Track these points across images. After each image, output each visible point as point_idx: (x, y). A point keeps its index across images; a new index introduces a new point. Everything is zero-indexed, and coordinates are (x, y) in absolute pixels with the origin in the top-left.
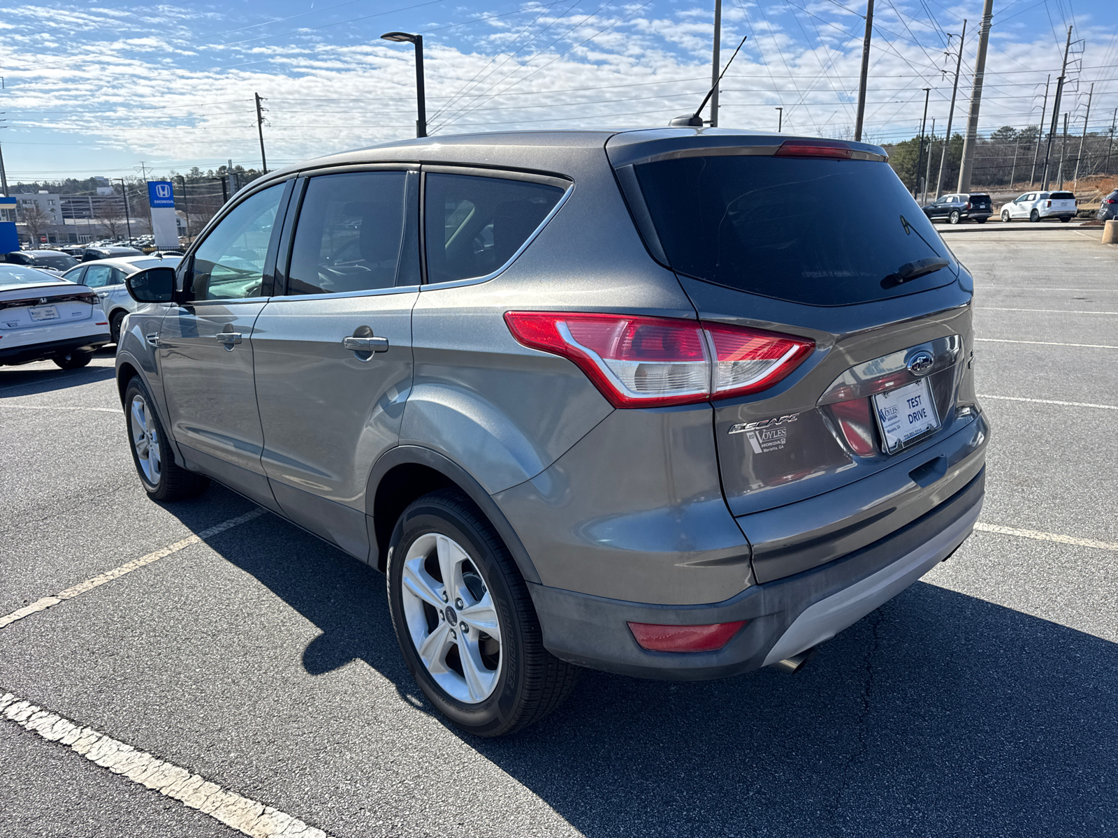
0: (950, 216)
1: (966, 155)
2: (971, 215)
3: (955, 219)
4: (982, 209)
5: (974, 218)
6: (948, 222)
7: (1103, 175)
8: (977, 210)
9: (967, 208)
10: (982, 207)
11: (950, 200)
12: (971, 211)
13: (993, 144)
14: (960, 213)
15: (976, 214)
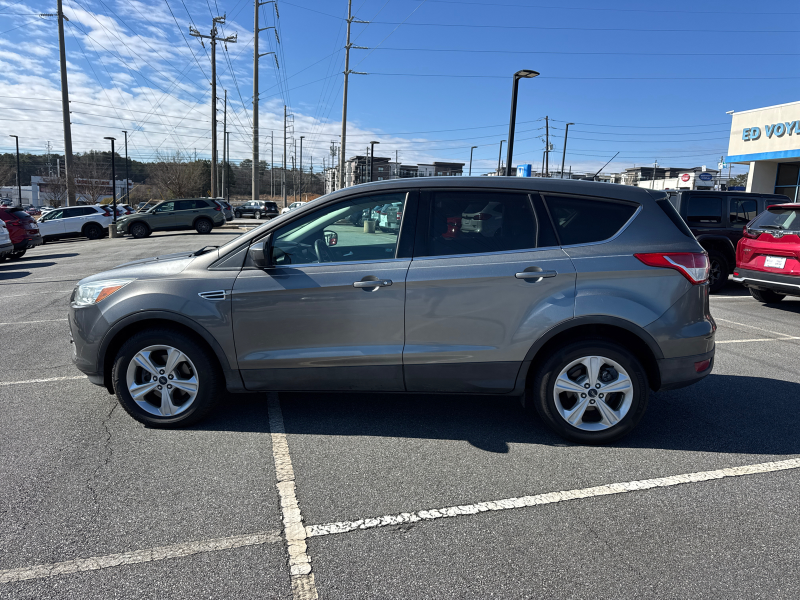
0: (254, 214)
1: (255, 176)
2: (268, 214)
3: (258, 216)
4: (273, 211)
5: (269, 216)
6: (254, 218)
7: (310, 194)
8: (270, 211)
9: (264, 209)
10: (273, 209)
11: (253, 204)
12: (266, 212)
13: (241, 169)
14: (261, 213)
15: (270, 214)
